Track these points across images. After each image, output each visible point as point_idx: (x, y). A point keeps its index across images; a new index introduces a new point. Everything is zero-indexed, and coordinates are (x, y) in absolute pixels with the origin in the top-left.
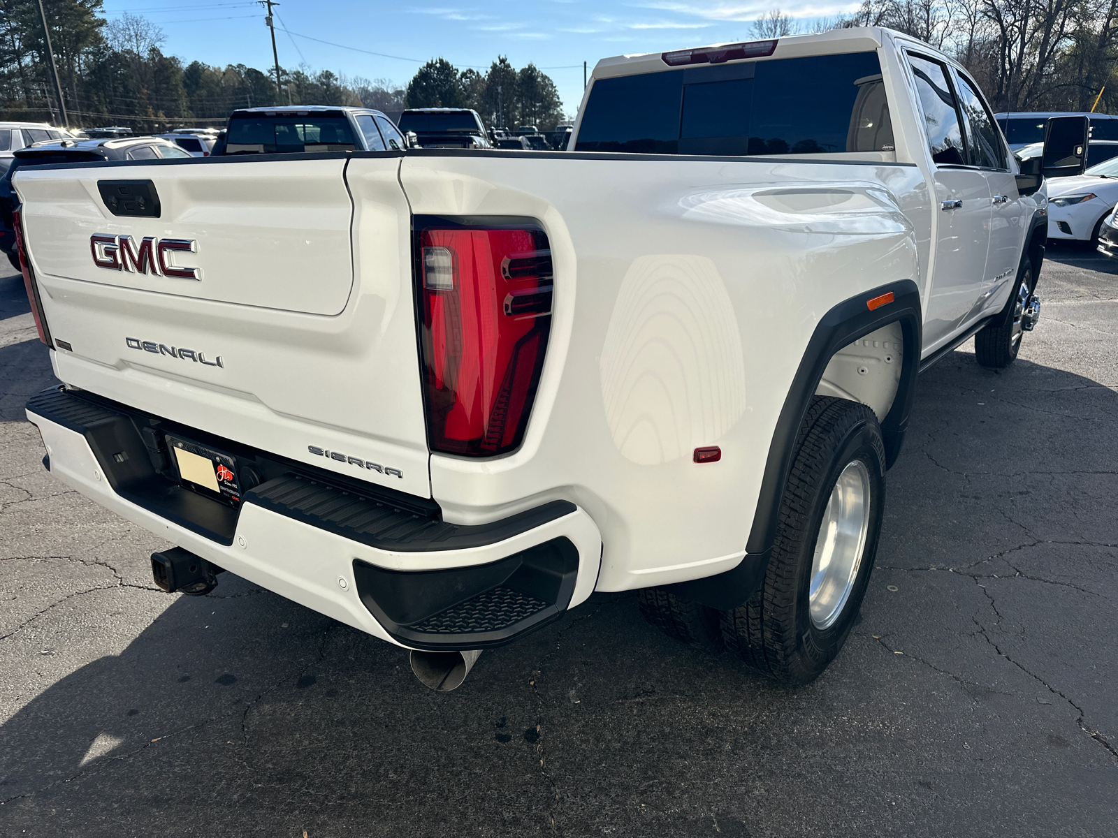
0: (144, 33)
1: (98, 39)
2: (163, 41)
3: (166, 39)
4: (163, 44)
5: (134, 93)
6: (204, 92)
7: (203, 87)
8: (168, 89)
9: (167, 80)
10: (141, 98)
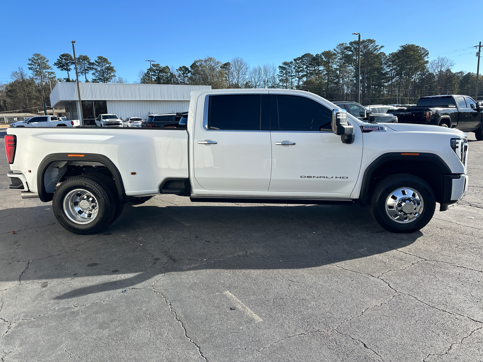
0: (445, 63)
1: (424, 68)
2: (453, 66)
3: (454, 65)
4: (452, 67)
5: (434, 89)
6: (469, 86)
7: (470, 84)
8: (450, 86)
9: (450, 82)
10: (437, 90)
